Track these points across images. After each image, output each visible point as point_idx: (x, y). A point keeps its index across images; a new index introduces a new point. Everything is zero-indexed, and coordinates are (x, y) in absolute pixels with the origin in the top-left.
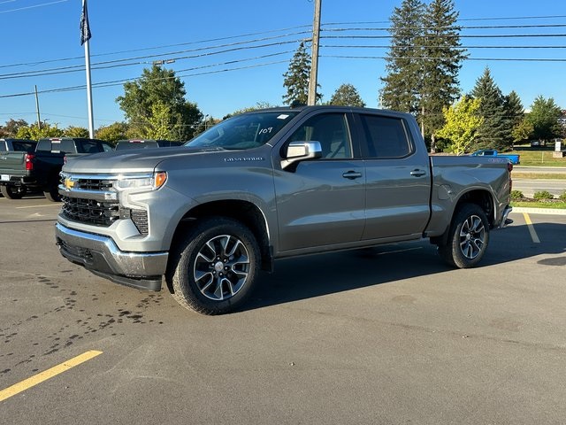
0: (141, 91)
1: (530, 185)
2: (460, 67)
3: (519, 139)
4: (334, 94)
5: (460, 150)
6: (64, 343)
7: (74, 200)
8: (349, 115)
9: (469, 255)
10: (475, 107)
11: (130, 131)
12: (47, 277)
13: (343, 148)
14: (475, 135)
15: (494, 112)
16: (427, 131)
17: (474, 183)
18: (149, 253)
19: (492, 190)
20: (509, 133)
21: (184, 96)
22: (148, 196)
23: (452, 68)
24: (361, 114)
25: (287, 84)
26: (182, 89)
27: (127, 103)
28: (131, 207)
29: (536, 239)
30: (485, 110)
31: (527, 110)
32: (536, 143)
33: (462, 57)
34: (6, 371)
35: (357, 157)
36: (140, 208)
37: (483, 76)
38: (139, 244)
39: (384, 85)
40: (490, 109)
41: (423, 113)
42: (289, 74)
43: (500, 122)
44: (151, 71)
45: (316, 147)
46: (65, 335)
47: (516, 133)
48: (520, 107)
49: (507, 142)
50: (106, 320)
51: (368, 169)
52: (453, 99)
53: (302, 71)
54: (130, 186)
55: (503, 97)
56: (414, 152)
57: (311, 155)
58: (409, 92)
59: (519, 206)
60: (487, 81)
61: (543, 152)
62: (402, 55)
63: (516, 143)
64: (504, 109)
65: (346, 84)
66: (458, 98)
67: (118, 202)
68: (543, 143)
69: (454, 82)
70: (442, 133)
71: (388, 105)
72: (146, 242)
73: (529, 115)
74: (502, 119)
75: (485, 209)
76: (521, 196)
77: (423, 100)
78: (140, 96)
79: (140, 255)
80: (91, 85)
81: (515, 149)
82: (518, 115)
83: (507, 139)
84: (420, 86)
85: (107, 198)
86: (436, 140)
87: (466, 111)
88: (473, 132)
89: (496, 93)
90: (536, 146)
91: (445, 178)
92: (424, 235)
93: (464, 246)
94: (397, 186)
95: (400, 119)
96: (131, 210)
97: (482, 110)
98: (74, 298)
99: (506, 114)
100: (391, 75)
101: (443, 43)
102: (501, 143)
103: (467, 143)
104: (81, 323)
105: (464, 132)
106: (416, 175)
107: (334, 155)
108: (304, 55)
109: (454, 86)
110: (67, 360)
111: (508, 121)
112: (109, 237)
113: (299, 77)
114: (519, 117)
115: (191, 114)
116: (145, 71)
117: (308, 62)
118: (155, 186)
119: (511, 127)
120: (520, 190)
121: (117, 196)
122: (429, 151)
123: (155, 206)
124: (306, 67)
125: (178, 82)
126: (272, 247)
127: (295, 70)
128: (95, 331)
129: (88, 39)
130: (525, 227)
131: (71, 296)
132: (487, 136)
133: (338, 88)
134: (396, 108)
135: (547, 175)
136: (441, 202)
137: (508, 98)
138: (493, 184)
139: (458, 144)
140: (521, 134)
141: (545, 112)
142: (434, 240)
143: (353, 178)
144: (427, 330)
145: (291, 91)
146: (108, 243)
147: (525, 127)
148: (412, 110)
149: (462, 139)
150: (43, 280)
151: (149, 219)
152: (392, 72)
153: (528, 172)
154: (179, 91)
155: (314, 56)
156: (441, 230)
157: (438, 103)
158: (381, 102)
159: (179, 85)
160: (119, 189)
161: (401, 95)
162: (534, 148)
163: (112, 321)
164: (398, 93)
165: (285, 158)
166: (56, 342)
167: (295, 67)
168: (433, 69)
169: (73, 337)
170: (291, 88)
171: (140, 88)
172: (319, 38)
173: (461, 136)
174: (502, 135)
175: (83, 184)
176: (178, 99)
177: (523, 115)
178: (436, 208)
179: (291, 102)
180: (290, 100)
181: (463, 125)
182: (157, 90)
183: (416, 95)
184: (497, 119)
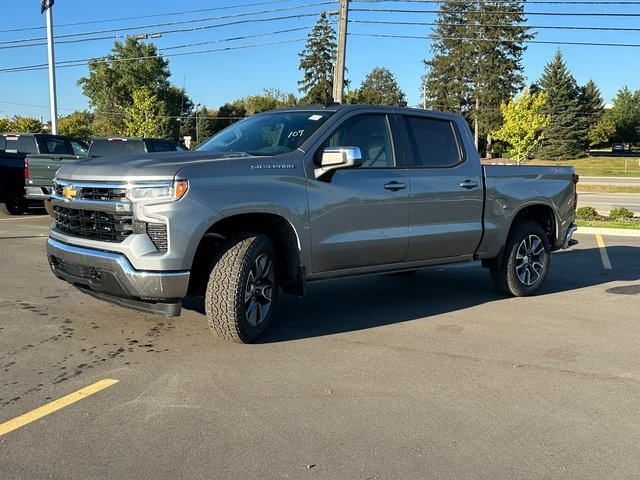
0: (112, 71)
1: (607, 200)
2: (525, 48)
3: (597, 142)
4: (365, 80)
5: (521, 156)
6: (73, 373)
7: (75, 212)
8: (391, 116)
9: (526, 281)
10: (539, 104)
11: (96, 123)
12: (32, 304)
13: (384, 154)
14: (540, 138)
15: (567, 107)
16: (482, 130)
17: (532, 197)
18: (168, 272)
19: (554, 206)
20: (584, 135)
21: (168, 79)
22: (167, 208)
23: (515, 50)
24: (404, 116)
25: (304, 65)
26: (165, 70)
27: (92, 87)
28: (147, 220)
29: (607, 264)
30: (555, 106)
31: (608, 105)
32: (618, 147)
33: (527, 36)
34: (16, 399)
35: (400, 165)
36: (157, 221)
37: (554, 61)
38: (156, 263)
39: (429, 70)
40: (561, 103)
41: (477, 107)
42: (306, 54)
43: (574, 120)
44: (125, 45)
45: (355, 154)
46: (71, 364)
47: (593, 134)
48: (599, 101)
49: (581, 147)
50: (115, 350)
51: (413, 179)
52: (515, 91)
53: (324, 49)
54: (145, 196)
55: (577, 88)
56: (464, 160)
57: (350, 162)
58: (460, 79)
59: (591, 226)
60: (557, 68)
61: (627, 159)
62: (451, 31)
63: (593, 147)
64: (579, 103)
65: (381, 67)
66: (521, 89)
67: (131, 214)
68: (627, 147)
69: (516, 68)
70: (500, 134)
71: (433, 96)
72: (165, 261)
73: (611, 112)
74: (577, 115)
75: (545, 227)
76: (595, 214)
77: (477, 90)
78: (110, 78)
79: (159, 275)
80: (53, 64)
81: (591, 154)
82: (596, 111)
83: (582, 142)
84: (474, 73)
85: (118, 209)
86: (493, 142)
87: (529, 109)
88: (538, 133)
89: (569, 83)
90: (618, 151)
91: (500, 190)
92: (475, 257)
93: (520, 271)
94: (438, 200)
95: (449, 121)
96: (147, 224)
97: (552, 105)
98: (70, 326)
99: (582, 110)
100: (438, 57)
101: (503, 17)
102: (575, 146)
103: (530, 148)
104: (87, 352)
105: (526, 133)
106: (467, 187)
107: (373, 163)
108: (326, 29)
109: (516, 72)
110: (81, 388)
111: (584, 119)
112: (121, 254)
113: (320, 58)
114: (598, 114)
115: (176, 102)
116: (117, 45)
117: (331, 37)
118: (175, 196)
119: (588, 127)
120: (594, 207)
121: (131, 207)
122: (484, 156)
123: (175, 218)
124: (328, 44)
125: (160, 60)
126: (304, 268)
127: (315, 48)
128: (104, 360)
129: (50, 5)
130: (597, 251)
131: (66, 325)
132: (557, 138)
133: (370, 72)
134: (443, 100)
135: (630, 188)
136: (495, 218)
137: (584, 90)
138: (555, 198)
139: (519, 149)
140: (600, 135)
141: (630, 108)
142: (486, 262)
143: (396, 189)
144: (476, 360)
145: (309, 75)
146: (120, 261)
147: (604, 127)
148: (463, 103)
149: (523, 142)
150: (27, 307)
151: (168, 233)
152: (439, 53)
153: (607, 184)
154: (162, 73)
155: (342, 33)
156: (494, 251)
157: (495, 94)
158: (424, 92)
159: (161, 64)
160: (133, 199)
161: (450, 84)
162: (615, 153)
163: (122, 350)
164: (446, 81)
165: (319, 165)
166: (64, 371)
167: (315, 44)
168: (490, 51)
169: (81, 366)
170: (309, 71)
171: (110, 67)
172: (348, 10)
173: (522, 139)
174: (575, 137)
175: (88, 193)
176: (161, 82)
177: (603, 111)
178: (489, 226)
179: (309, 90)
180: (307, 87)
181: (524, 125)
182: (132, 70)
183: (468, 84)
184: (570, 117)
